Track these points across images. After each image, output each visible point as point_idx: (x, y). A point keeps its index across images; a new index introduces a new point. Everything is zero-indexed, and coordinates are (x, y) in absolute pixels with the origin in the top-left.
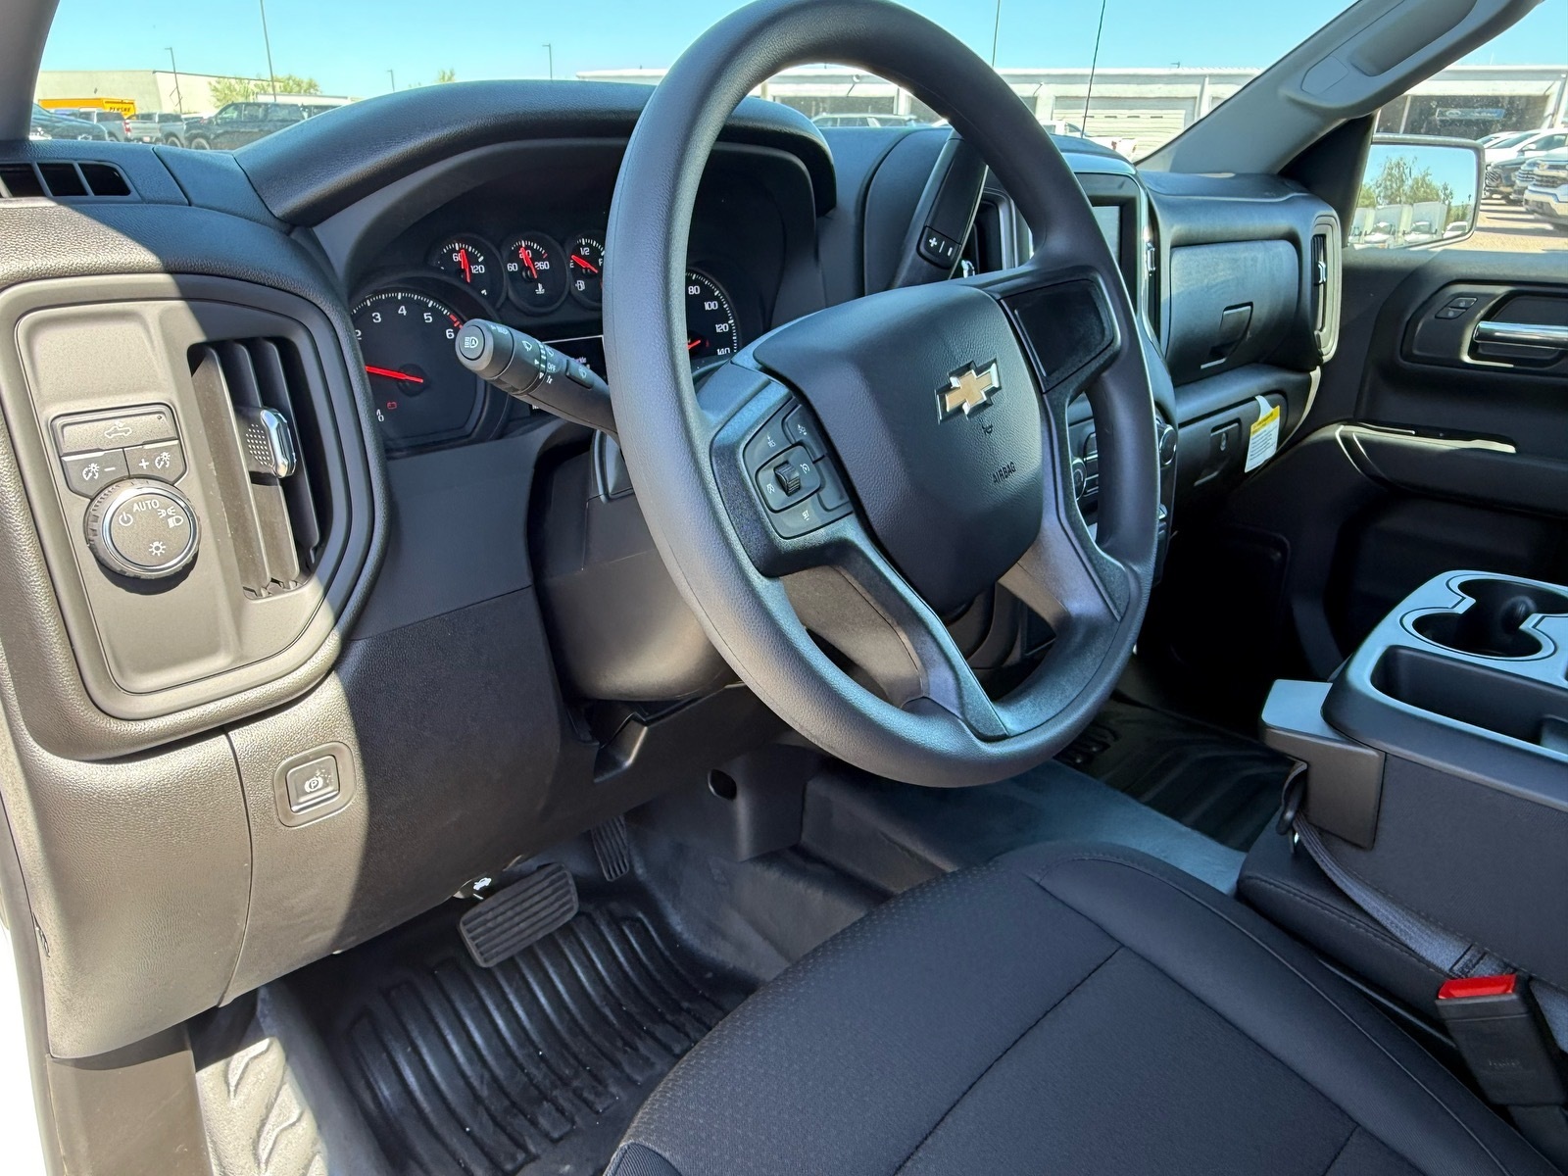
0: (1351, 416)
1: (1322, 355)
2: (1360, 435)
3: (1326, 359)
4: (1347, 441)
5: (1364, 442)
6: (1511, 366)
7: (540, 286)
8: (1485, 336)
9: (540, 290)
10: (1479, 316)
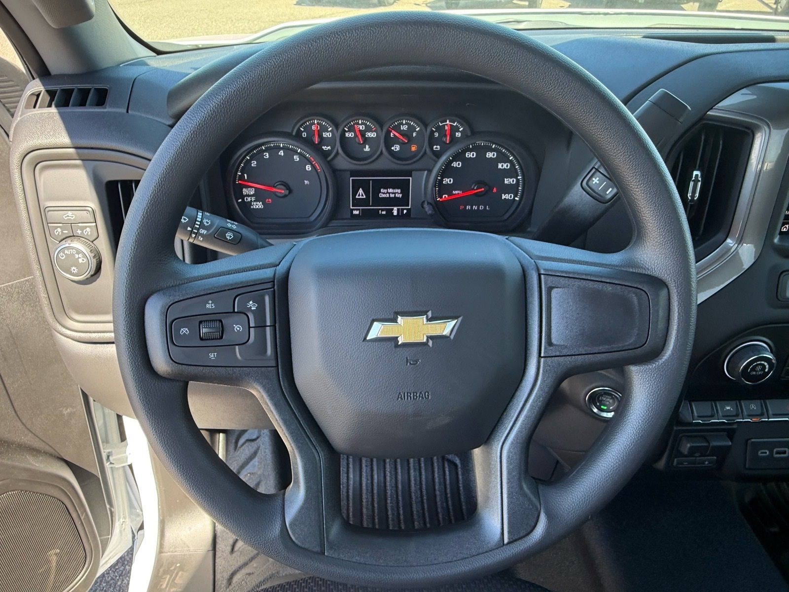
7: (367, 146)
9: (367, 149)
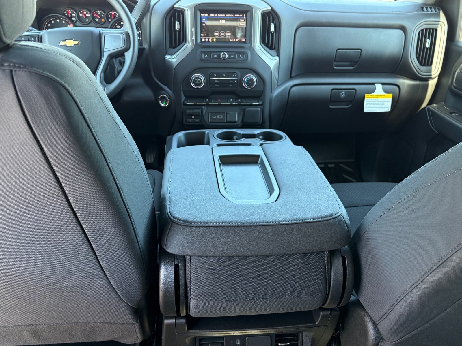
7: (87, 19)
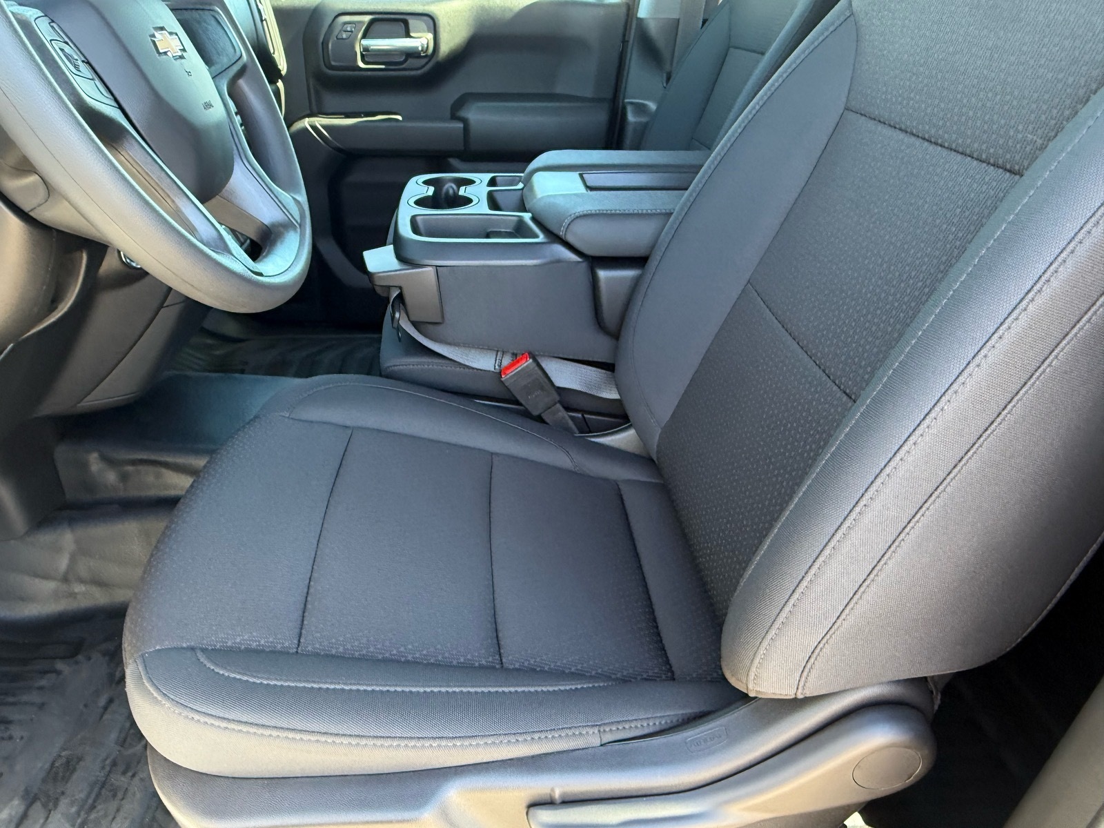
0: (308, 112)
1: (279, 71)
2: (320, 122)
3: (284, 72)
4: (314, 128)
5: (324, 127)
6: (383, 67)
8: (366, 49)
10: (360, 35)
